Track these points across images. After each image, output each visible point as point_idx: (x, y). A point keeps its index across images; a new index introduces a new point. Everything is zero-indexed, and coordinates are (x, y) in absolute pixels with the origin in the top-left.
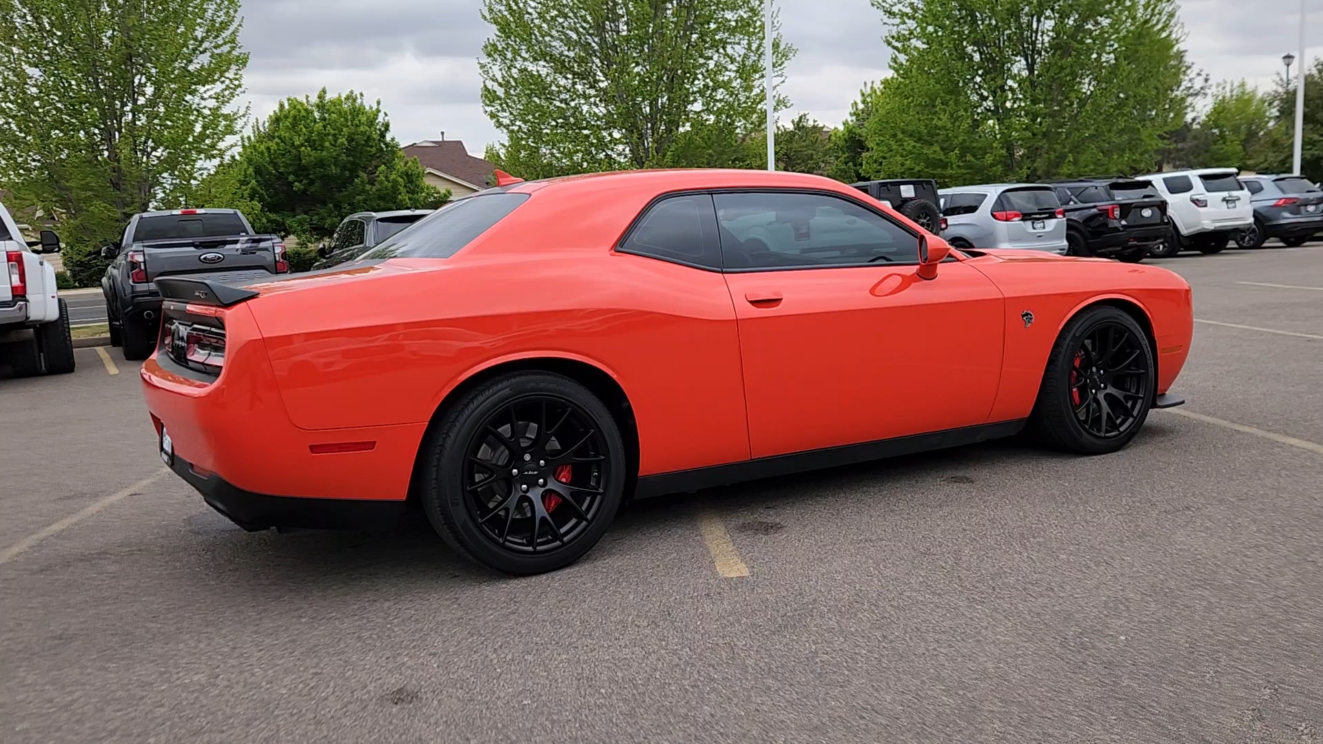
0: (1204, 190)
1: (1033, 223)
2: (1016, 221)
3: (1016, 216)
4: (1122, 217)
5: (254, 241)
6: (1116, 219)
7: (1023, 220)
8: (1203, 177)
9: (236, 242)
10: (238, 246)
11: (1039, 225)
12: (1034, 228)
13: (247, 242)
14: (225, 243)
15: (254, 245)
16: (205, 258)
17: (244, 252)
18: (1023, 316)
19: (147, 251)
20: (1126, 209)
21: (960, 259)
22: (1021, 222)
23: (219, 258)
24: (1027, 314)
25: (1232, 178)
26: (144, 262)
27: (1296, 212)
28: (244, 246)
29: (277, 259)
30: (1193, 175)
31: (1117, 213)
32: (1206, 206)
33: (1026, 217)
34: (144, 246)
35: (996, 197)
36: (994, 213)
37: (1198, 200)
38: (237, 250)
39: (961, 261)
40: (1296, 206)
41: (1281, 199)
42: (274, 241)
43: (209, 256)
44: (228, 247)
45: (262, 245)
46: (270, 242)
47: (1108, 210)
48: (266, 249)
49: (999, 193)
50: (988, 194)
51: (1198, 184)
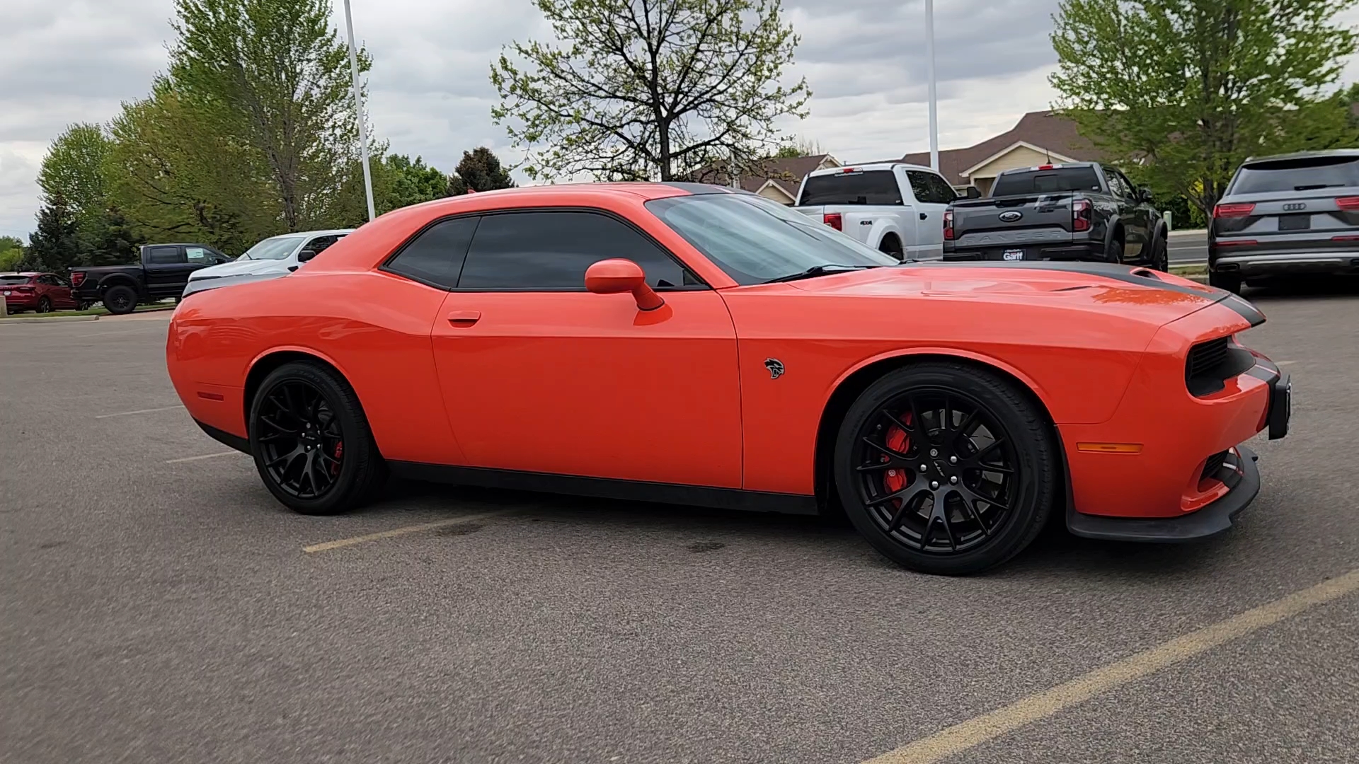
5: (1053, 199)
9: (1035, 200)
10: (1037, 204)
13: (1046, 199)
14: (1025, 201)
15: (1053, 202)
16: (1004, 217)
17: (1042, 210)
18: (767, 364)
19: (957, 210)
21: (715, 287)
23: (1017, 216)
24: (772, 363)
26: (953, 221)
28: (1043, 204)
29: (1075, 217)
34: (954, 206)
38: (1035, 208)
39: (715, 290)
42: (1074, 198)
43: (1007, 214)
44: (1028, 205)
45: (1061, 202)
46: (1070, 199)
48: (1064, 207)
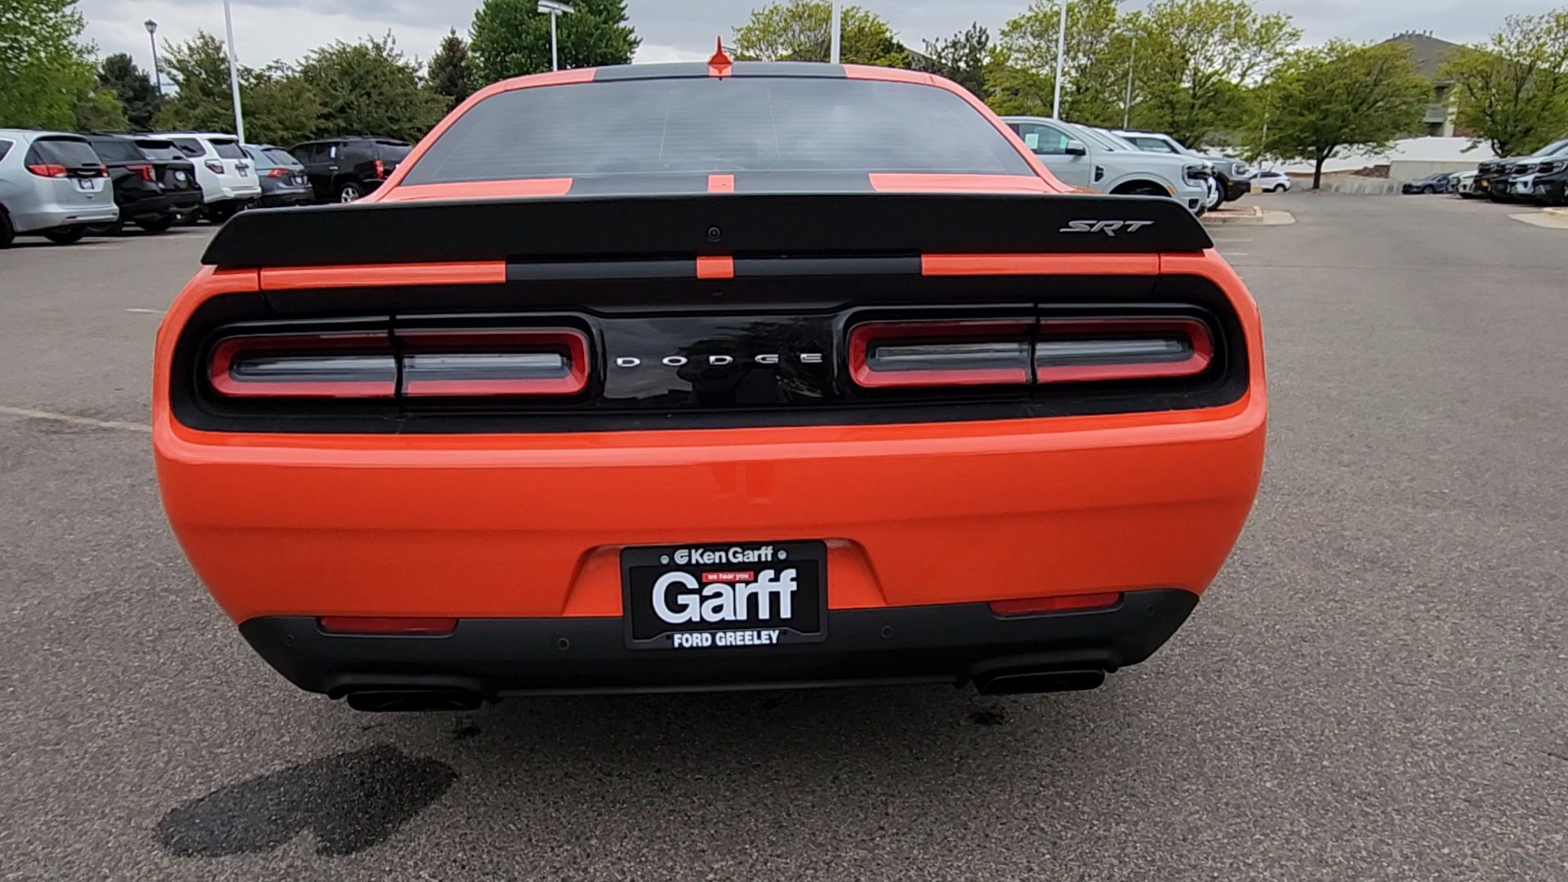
0: (217, 156)
1: (80, 182)
2: (61, 178)
3: (60, 171)
4: (160, 178)
6: (151, 180)
7: (69, 177)
8: (214, 142)
11: (87, 184)
12: (83, 188)
20: (161, 169)
22: (66, 179)
25: (233, 145)
27: (289, 183)
30: (203, 138)
31: (153, 174)
32: (222, 172)
33: (73, 173)
35: (28, 146)
36: (31, 167)
37: (214, 165)
40: (288, 177)
41: (274, 169)
47: (142, 170)
49: (31, 141)
50: (15, 142)
51: (208, 146)
